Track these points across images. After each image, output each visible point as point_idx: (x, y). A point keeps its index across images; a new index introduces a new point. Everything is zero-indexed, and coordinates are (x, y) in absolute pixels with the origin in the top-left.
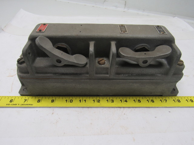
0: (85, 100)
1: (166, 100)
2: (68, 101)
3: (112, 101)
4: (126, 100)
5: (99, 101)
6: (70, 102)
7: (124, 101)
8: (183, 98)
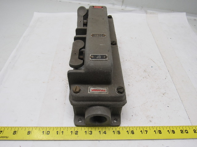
1: (147, 131)
2: (44, 133)
3: (90, 133)
4: (105, 131)
5: (77, 133)
6: (47, 134)
8: (165, 128)
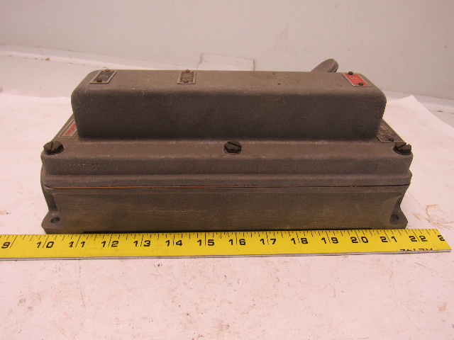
0: (84, 243)
3: (146, 243)
4: (181, 241)
5: (115, 244)
7: (175, 243)
